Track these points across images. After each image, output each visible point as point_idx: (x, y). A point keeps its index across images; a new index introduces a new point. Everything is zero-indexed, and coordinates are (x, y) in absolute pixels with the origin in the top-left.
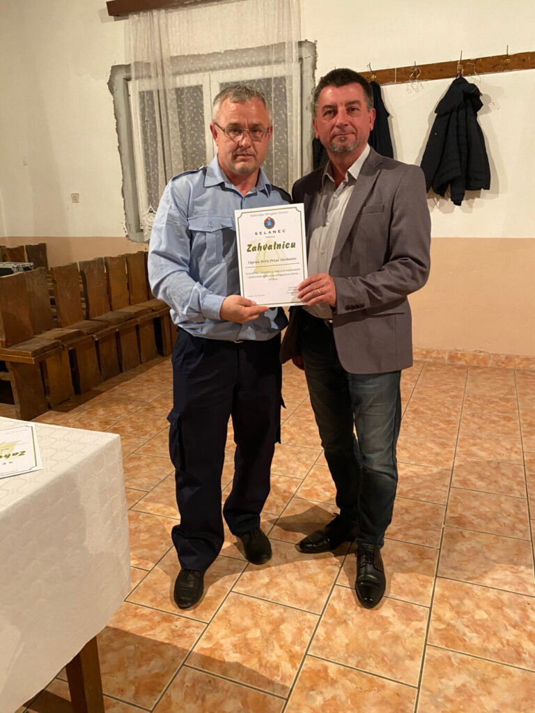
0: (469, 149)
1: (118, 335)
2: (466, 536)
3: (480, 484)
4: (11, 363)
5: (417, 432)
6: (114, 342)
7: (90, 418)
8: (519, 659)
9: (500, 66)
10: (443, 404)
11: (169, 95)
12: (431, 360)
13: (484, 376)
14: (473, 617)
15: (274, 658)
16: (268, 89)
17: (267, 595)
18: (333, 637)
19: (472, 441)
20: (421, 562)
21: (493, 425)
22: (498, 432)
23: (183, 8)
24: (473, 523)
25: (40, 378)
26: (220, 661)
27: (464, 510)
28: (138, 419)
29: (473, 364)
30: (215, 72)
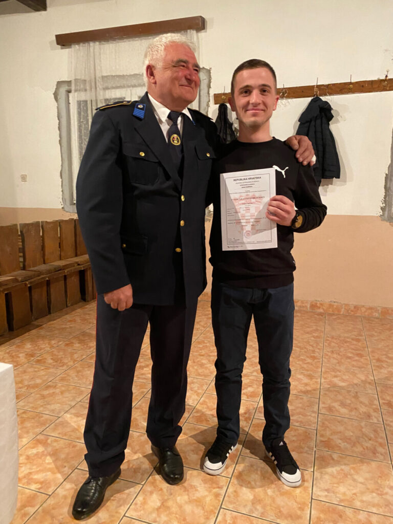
0: (324, 148)
1: (48, 283)
2: (336, 459)
3: (343, 411)
6: (45, 288)
7: (18, 351)
9: (346, 90)
10: (308, 342)
11: (99, 103)
13: (339, 321)
19: (333, 373)
21: (349, 360)
22: (353, 366)
23: (112, 42)
24: (340, 447)
27: (332, 434)
28: (59, 352)
29: (330, 312)
30: (134, 88)
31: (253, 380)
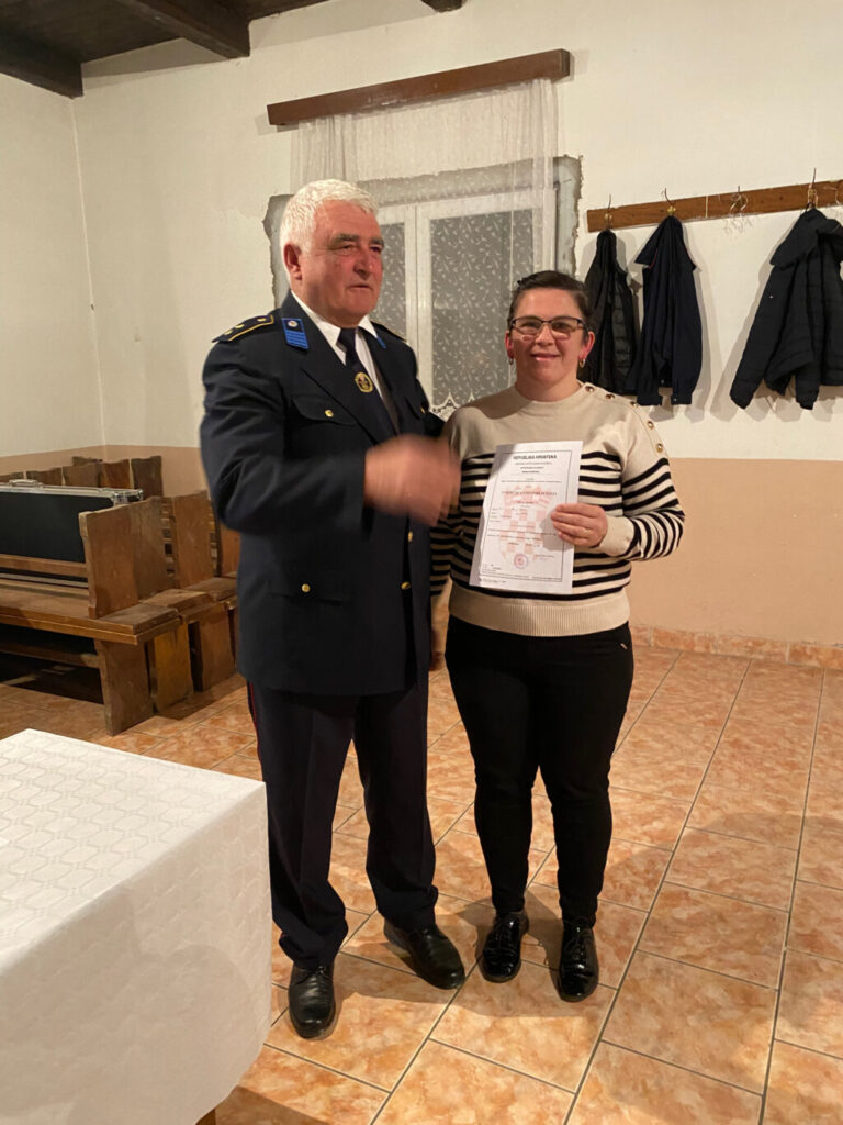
0: (826, 322)
2: (825, 969)
4: (103, 642)
5: (737, 781)
7: (215, 731)
10: (782, 733)
12: (761, 657)
16: (505, 228)
17: (487, 1050)
19: (832, 800)
20: (747, 1011)
23: (378, 112)
24: (835, 947)
25: (144, 665)
27: (820, 923)
29: (833, 667)
30: (423, 204)
31: (664, 806)
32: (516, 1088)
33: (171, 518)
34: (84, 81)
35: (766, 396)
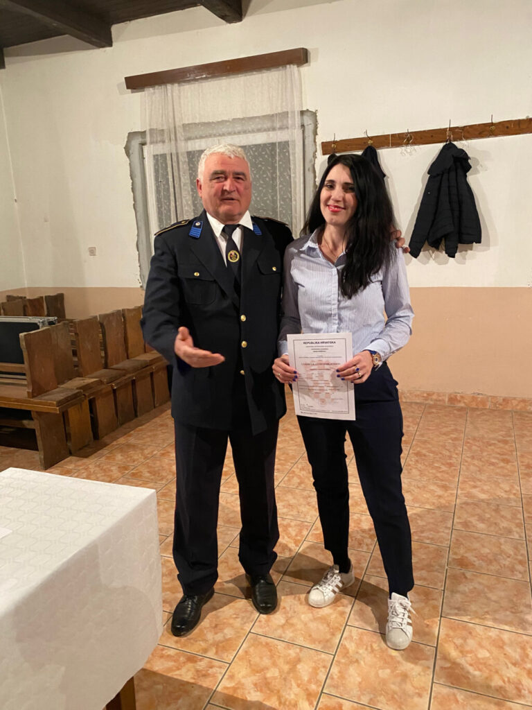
0: (460, 207)
1: (133, 382)
2: (468, 577)
3: (481, 526)
4: (37, 412)
5: (419, 475)
6: (130, 388)
7: (109, 463)
8: (520, 695)
9: (486, 133)
10: (444, 446)
11: (180, 158)
12: (432, 403)
13: (485, 417)
14: (476, 655)
15: (293, 696)
16: (273, 153)
17: (283, 635)
18: (347, 676)
19: (472, 483)
20: (426, 603)
21: (492, 467)
22: (497, 474)
23: (194, 83)
24: (474, 565)
25: (63, 425)
26: (242, 700)
27: (466, 552)
28: (155, 464)
29: (472, 406)
30: (223, 137)
32: (301, 655)
33: (76, 334)
34: (6, 59)
35: (428, 250)
